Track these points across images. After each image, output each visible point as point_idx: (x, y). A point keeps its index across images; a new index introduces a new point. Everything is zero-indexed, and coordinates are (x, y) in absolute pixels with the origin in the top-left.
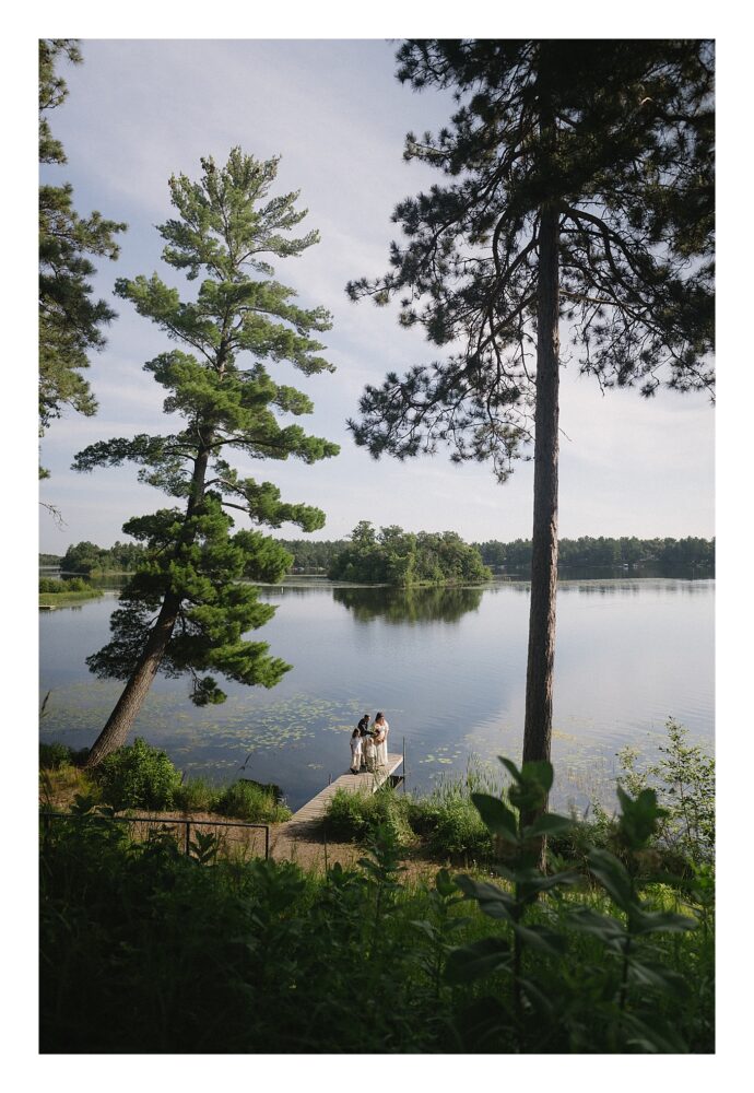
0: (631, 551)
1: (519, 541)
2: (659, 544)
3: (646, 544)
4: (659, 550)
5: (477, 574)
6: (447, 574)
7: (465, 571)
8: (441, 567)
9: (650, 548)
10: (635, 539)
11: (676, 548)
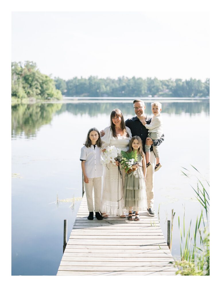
0: (153, 87)
1: (76, 78)
2: (172, 82)
3: (163, 83)
4: (172, 87)
5: (50, 95)
6: (28, 94)
7: (42, 93)
8: (24, 88)
9: (166, 85)
10: (156, 79)
11: (183, 85)
